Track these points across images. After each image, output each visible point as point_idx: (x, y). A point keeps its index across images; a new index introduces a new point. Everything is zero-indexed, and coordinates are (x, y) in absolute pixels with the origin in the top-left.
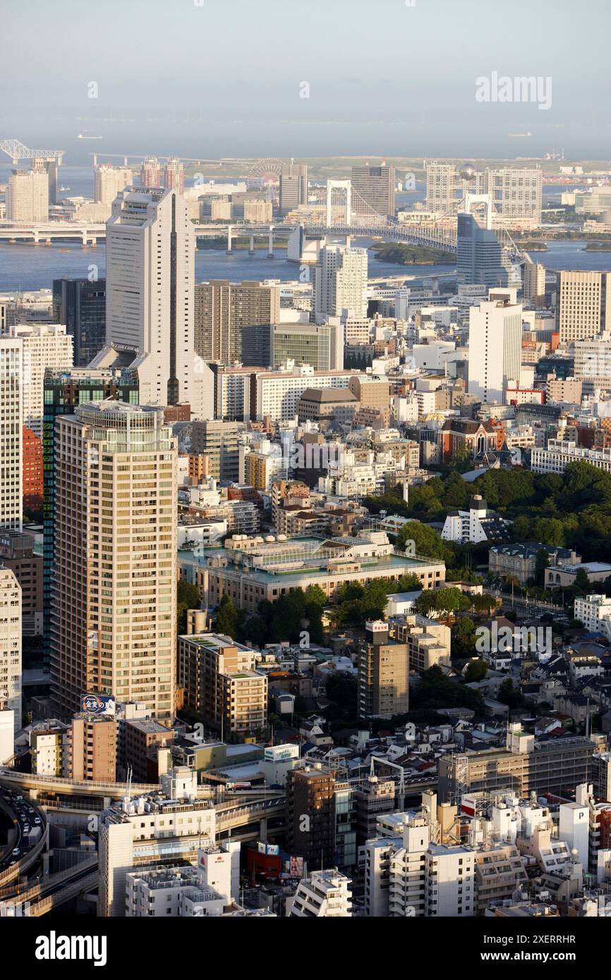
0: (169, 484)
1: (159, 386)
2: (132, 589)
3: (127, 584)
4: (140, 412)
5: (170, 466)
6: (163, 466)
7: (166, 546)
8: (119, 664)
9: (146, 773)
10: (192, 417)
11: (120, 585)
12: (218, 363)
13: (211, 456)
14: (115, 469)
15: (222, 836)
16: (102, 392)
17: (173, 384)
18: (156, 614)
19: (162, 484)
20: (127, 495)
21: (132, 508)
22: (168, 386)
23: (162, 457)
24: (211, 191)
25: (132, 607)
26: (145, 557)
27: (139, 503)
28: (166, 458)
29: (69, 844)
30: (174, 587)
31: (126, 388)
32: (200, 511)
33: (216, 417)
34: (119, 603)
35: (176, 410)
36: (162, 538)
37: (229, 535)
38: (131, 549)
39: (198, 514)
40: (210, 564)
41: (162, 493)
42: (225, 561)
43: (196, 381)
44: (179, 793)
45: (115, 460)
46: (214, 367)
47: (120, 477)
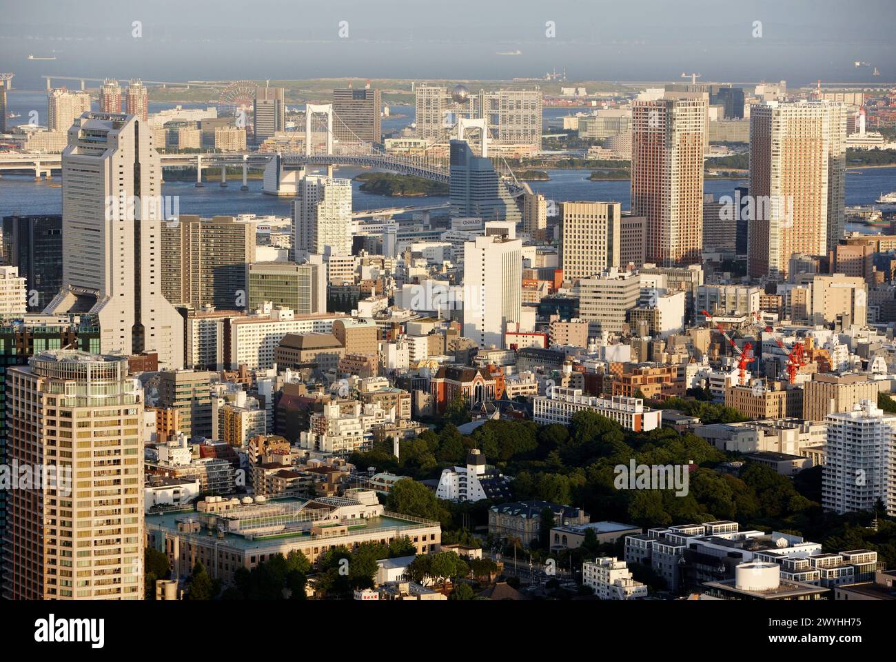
0: (135, 442)
1: (122, 333)
2: (94, 559)
3: (88, 554)
4: (102, 362)
5: (135, 422)
6: (128, 422)
7: (132, 511)
10: (160, 367)
11: (81, 554)
12: (188, 306)
13: (182, 410)
14: (74, 425)
16: (59, 340)
17: (138, 330)
18: (121, 586)
19: (127, 442)
20: (88, 454)
21: (93, 469)
22: (133, 333)
23: (127, 412)
24: (179, 117)
25: (94, 579)
26: (108, 522)
27: (102, 463)
28: (131, 412)
30: (141, 555)
31: (86, 334)
32: (169, 471)
33: (186, 367)
34: (80, 574)
35: (142, 360)
36: (127, 501)
37: (201, 497)
38: (93, 514)
39: (167, 475)
40: (181, 529)
41: (127, 452)
42: (198, 525)
43: (163, 327)
45: (74, 415)
46: (183, 312)
47: (80, 435)
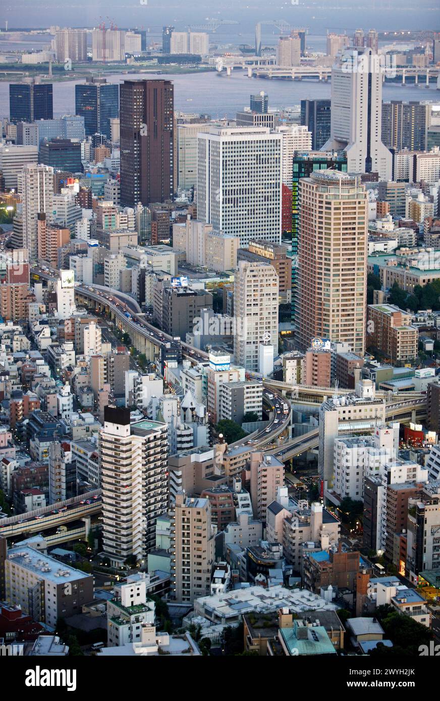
0: (364, 218)
1: (360, 162)
2: (341, 278)
3: (338, 275)
4: (348, 176)
5: (364, 208)
6: (360, 208)
7: (362, 254)
8: (333, 321)
9: (348, 383)
10: (380, 180)
11: (334, 275)
12: (395, 148)
13: (390, 202)
14: (332, 209)
15: (389, 419)
16: (326, 165)
17: (369, 160)
18: (355, 292)
19: (359, 218)
20: (339, 224)
21: (342, 232)
22: (366, 162)
23: (359, 203)
24: (394, 49)
25: (341, 288)
26: (349, 259)
27: (346, 229)
28: (362, 203)
29: (303, 421)
30: (365, 277)
31: (339, 164)
32: (382, 234)
33: (393, 180)
34: (334, 285)
35: (369, 176)
36: (359, 249)
37: (398, 248)
38: (341, 255)
39: (381, 236)
40: (387, 264)
41: (359, 223)
42: (396, 263)
43: (382, 159)
44: (366, 394)
45: (333, 204)
46: (392, 151)
47: (335, 214)
